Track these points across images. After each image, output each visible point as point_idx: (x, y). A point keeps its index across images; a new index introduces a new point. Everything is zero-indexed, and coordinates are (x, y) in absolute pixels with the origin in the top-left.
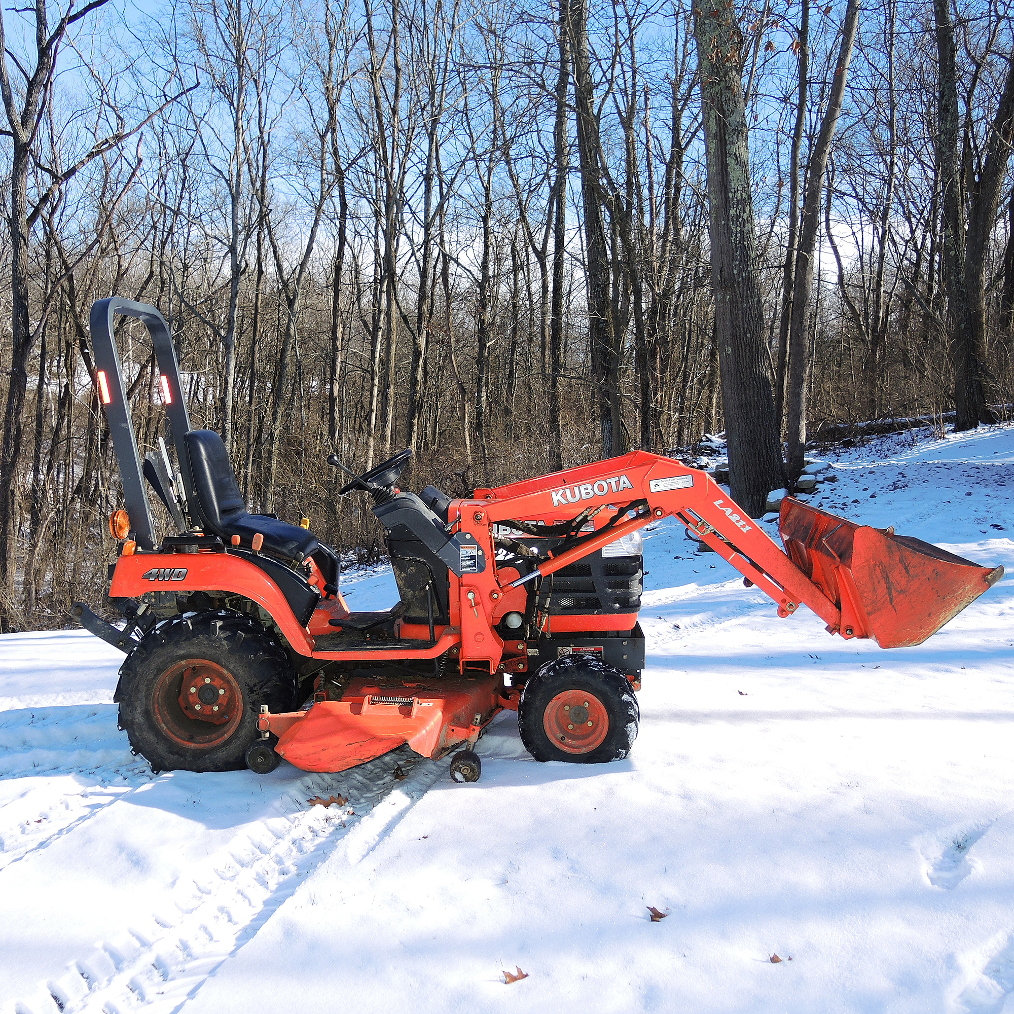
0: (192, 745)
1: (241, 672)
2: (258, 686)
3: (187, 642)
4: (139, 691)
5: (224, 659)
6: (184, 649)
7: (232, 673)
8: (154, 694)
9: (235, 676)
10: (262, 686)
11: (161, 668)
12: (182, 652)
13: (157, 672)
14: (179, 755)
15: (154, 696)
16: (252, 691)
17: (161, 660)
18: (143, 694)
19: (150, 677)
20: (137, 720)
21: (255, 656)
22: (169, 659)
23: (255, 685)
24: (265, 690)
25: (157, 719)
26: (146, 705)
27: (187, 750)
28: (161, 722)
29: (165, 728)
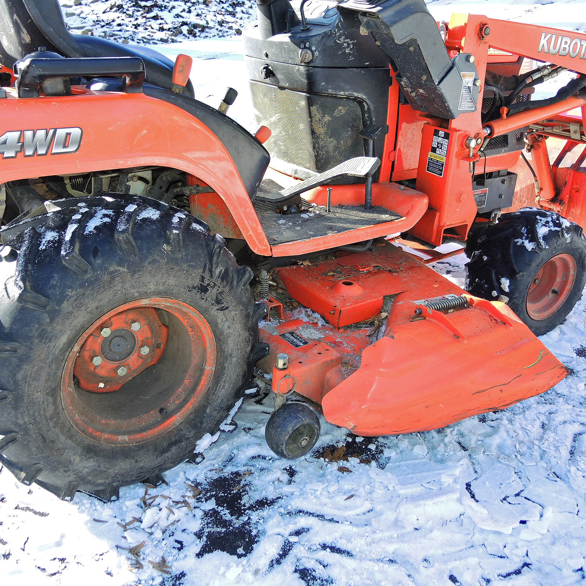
0: (177, 419)
1: (172, 281)
2: (207, 275)
3: (58, 319)
4: (53, 442)
5: (133, 287)
6: (62, 332)
7: (159, 294)
8: (74, 421)
9: (165, 294)
10: (211, 271)
11: (53, 385)
12: (64, 339)
13: (53, 396)
14: (175, 443)
15: (77, 425)
16: (204, 289)
17: (44, 378)
18: (62, 438)
19: (50, 410)
20: (85, 471)
21: (168, 243)
22: (54, 366)
23: (203, 279)
24: (217, 271)
25: (107, 440)
26: (78, 444)
27: (178, 429)
28: (114, 437)
29: (126, 438)
